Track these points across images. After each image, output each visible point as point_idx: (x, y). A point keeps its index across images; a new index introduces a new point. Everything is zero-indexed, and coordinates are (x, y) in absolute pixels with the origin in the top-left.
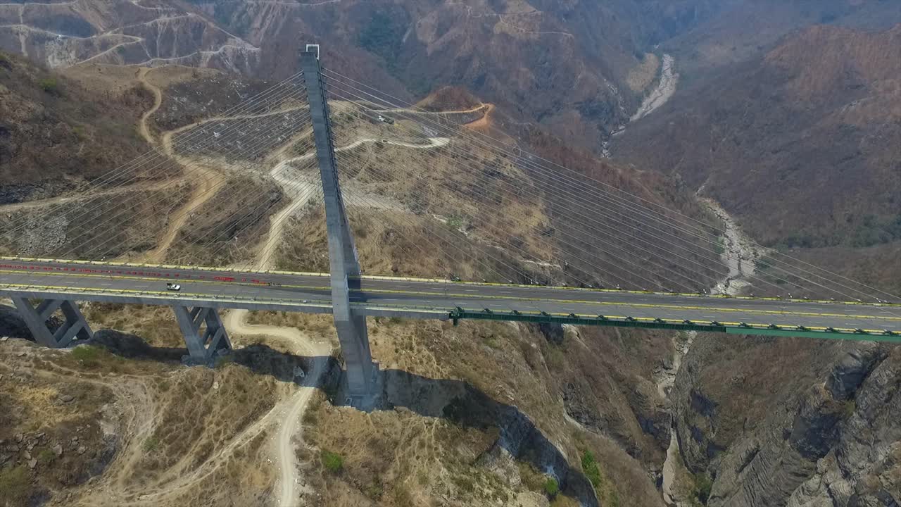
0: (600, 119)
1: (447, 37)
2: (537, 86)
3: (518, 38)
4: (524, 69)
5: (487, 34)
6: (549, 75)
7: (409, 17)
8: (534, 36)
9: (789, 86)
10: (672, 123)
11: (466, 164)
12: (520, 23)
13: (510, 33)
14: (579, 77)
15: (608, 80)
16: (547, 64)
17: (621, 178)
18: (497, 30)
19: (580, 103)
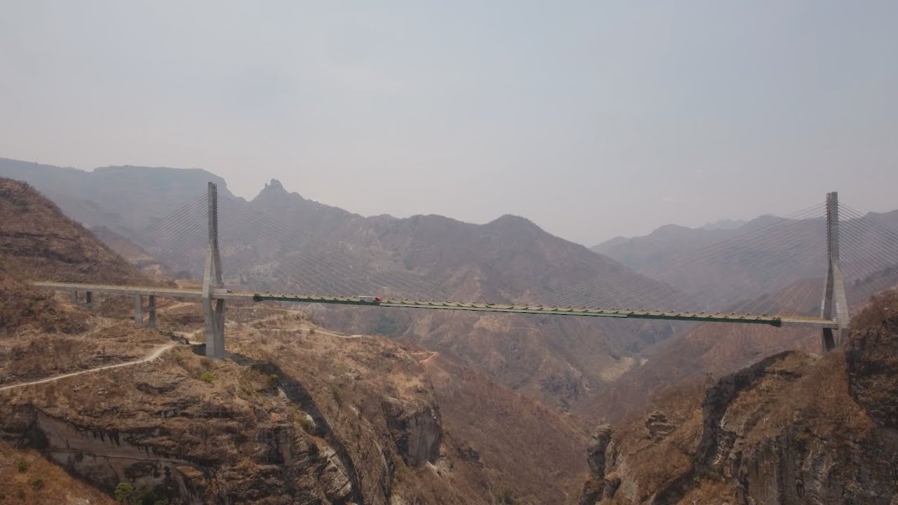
0: (562, 393)
1: (436, 331)
2: (507, 366)
3: (492, 331)
4: (495, 353)
5: (469, 327)
6: (519, 358)
7: (411, 319)
8: (506, 330)
9: (705, 356)
10: (613, 389)
11: (371, 348)
12: (496, 321)
13: (487, 328)
14: (544, 361)
15: (572, 364)
16: (516, 350)
17: (538, 408)
18: (476, 325)
19: (544, 380)
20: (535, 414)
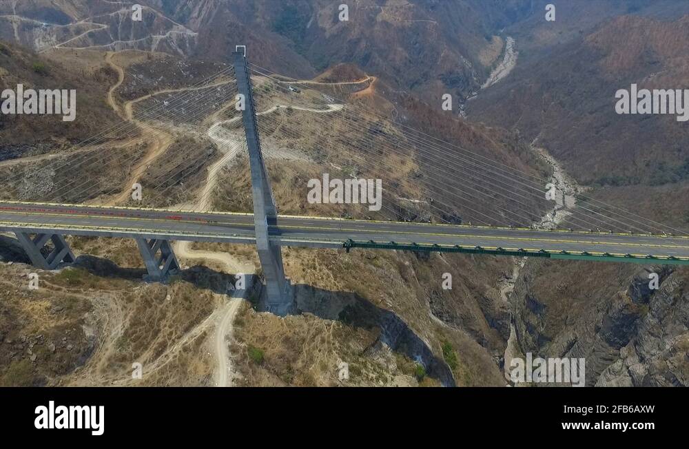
0: (458, 87)
1: (340, 24)
2: (410, 62)
3: (395, 25)
4: (400, 49)
5: (372, 21)
6: (419, 53)
7: (312, 9)
8: (408, 23)
10: (512, 91)
12: (397, 13)
13: (389, 21)
14: (442, 55)
15: (464, 57)
16: (417, 45)
17: (474, 133)
18: (379, 19)
19: (443, 75)
20: (471, 141)
